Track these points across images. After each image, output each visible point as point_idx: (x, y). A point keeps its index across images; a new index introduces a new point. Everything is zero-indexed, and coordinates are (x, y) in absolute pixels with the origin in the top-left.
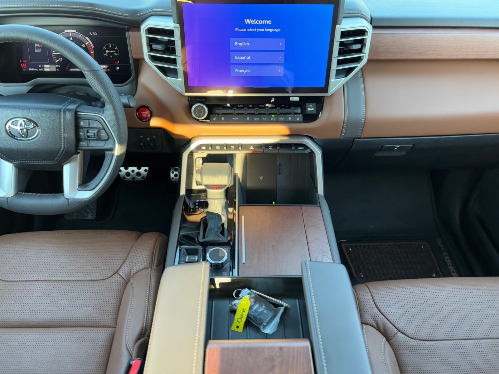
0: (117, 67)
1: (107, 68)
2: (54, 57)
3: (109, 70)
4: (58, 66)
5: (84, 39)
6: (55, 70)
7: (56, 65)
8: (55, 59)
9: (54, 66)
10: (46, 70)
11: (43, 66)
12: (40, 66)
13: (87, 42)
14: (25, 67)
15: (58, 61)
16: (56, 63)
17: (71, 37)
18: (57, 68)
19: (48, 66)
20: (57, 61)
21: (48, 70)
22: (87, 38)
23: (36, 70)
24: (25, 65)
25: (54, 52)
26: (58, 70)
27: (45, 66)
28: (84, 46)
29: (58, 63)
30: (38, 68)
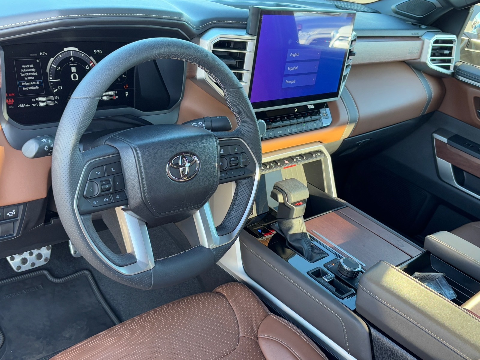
0: (126, 93)
1: (116, 95)
2: (52, 85)
3: (117, 97)
4: (56, 97)
5: (87, 59)
6: (52, 103)
7: (54, 96)
8: (53, 87)
9: (52, 98)
10: (41, 104)
11: (37, 99)
12: (33, 100)
13: (91, 63)
14: (12, 103)
15: (57, 90)
16: (55, 94)
17: (72, 57)
18: (55, 100)
19: (44, 99)
20: (55, 91)
21: (44, 104)
22: (91, 58)
23: (28, 106)
24: (13, 100)
25: (51, 78)
26: (57, 102)
27: (40, 99)
28: (87, 68)
29: (57, 94)
30: (31, 103)
